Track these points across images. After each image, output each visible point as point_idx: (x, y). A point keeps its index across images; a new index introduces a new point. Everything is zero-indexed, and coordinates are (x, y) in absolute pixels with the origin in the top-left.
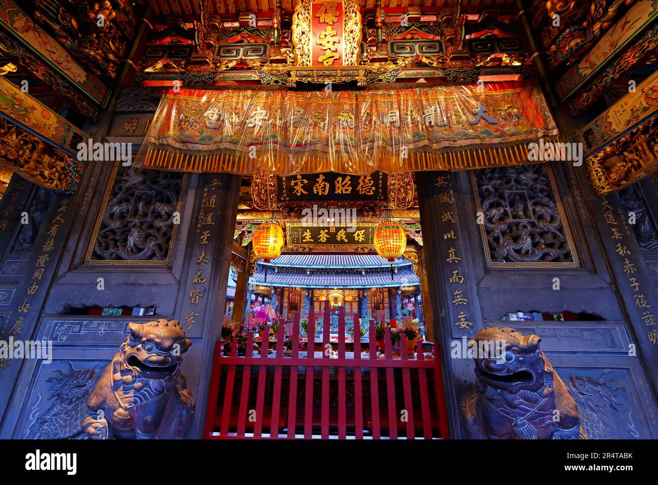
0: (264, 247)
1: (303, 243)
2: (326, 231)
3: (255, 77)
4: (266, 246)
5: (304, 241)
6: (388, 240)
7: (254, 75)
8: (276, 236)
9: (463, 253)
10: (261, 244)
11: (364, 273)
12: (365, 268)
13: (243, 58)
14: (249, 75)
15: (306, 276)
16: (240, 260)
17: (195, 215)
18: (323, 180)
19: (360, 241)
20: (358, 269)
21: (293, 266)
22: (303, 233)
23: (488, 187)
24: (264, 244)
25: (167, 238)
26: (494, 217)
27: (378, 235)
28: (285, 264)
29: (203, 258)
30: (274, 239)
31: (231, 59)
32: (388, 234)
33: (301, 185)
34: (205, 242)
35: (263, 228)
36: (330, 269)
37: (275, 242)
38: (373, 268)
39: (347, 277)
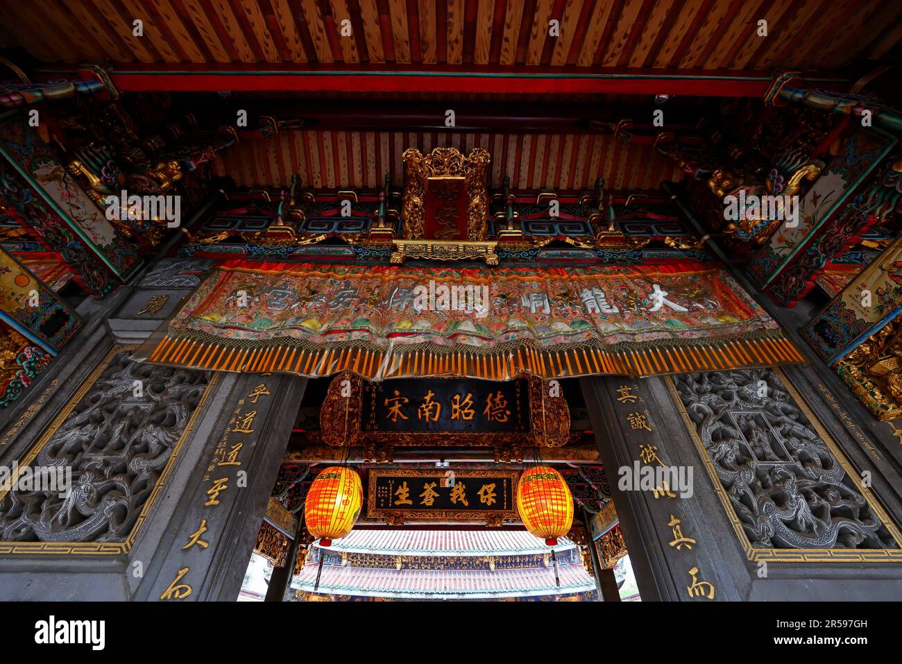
0: (325, 513)
1: (395, 507)
2: (434, 485)
3: (348, 252)
4: (328, 510)
5: (397, 503)
6: (543, 501)
7: (347, 250)
8: (348, 492)
9: (697, 529)
10: (321, 506)
11: (492, 566)
12: (495, 557)
13: (337, 231)
14: (341, 249)
15: (394, 572)
16: (282, 541)
17: (210, 447)
18: (431, 399)
19: (489, 504)
20: (483, 557)
21: (373, 552)
22: (395, 489)
23: (701, 405)
24: (326, 506)
25: (143, 493)
26: (726, 457)
27: (524, 491)
28: (361, 548)
29: (199, 539)
30: (345, 498)
31: (320, 232)
32: (541, 489)
33: (398, 405)
34: (212, 502)
35: (329, 477)
36: (436, 558)
37: (346, 502)
38: (507, 557)
39: (464, 573)
